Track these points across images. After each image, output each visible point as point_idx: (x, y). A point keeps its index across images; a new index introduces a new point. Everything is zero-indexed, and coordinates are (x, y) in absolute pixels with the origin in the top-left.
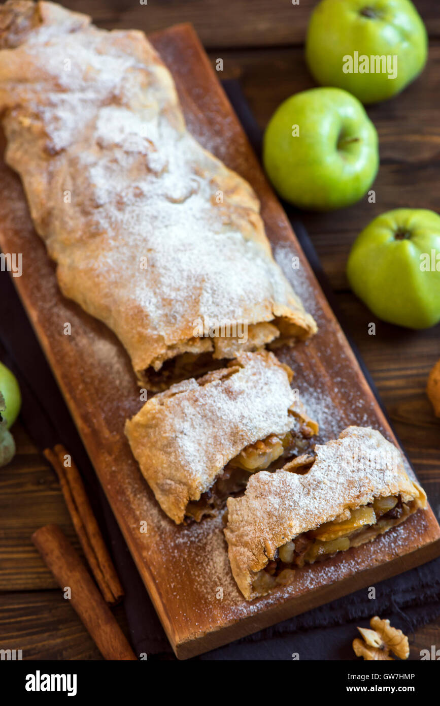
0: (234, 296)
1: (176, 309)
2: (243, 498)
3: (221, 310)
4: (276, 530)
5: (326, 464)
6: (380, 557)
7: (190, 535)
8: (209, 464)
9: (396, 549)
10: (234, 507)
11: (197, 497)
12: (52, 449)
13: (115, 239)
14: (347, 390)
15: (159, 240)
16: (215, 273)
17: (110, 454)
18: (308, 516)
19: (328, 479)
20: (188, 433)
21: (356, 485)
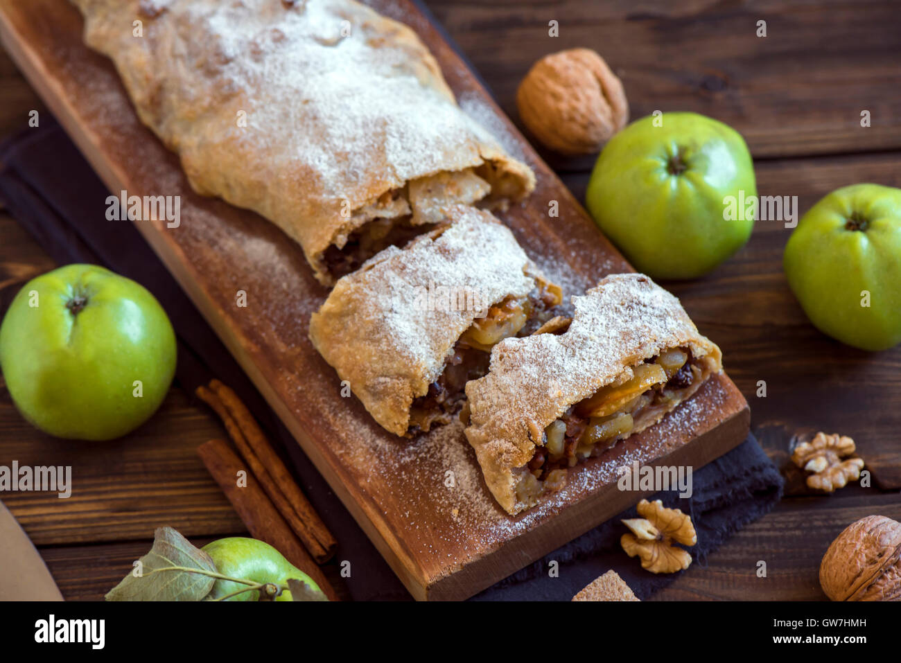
0: (428, 137)
1: (356, 163)
2: (489, 376)
3: (415, 156)
4: (541, 404)
5: (589, 316)
6: (673, 440)
7: (419, 451)
8: (434, 344)
9: (692, 427)
10: (478, 391)
11: (424, 391)
12: (206, 385)
13: (256, 97)
14: (588, 252)
15: (316, 88)
16: (399, 114)
17: (292, 372)
18: (580, 381)
19: (595, 335)
20: (398, 311)
21: (634, 336)
